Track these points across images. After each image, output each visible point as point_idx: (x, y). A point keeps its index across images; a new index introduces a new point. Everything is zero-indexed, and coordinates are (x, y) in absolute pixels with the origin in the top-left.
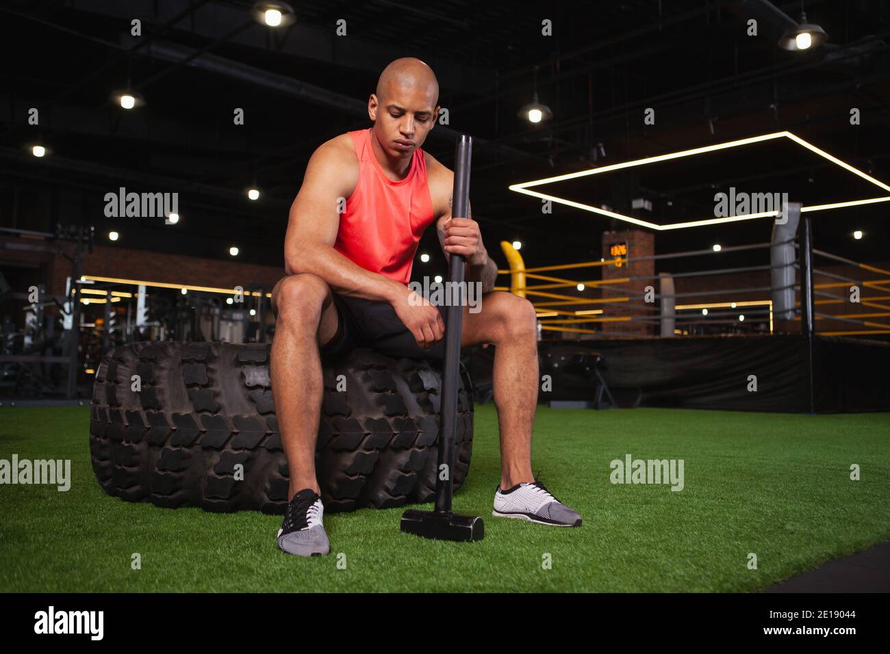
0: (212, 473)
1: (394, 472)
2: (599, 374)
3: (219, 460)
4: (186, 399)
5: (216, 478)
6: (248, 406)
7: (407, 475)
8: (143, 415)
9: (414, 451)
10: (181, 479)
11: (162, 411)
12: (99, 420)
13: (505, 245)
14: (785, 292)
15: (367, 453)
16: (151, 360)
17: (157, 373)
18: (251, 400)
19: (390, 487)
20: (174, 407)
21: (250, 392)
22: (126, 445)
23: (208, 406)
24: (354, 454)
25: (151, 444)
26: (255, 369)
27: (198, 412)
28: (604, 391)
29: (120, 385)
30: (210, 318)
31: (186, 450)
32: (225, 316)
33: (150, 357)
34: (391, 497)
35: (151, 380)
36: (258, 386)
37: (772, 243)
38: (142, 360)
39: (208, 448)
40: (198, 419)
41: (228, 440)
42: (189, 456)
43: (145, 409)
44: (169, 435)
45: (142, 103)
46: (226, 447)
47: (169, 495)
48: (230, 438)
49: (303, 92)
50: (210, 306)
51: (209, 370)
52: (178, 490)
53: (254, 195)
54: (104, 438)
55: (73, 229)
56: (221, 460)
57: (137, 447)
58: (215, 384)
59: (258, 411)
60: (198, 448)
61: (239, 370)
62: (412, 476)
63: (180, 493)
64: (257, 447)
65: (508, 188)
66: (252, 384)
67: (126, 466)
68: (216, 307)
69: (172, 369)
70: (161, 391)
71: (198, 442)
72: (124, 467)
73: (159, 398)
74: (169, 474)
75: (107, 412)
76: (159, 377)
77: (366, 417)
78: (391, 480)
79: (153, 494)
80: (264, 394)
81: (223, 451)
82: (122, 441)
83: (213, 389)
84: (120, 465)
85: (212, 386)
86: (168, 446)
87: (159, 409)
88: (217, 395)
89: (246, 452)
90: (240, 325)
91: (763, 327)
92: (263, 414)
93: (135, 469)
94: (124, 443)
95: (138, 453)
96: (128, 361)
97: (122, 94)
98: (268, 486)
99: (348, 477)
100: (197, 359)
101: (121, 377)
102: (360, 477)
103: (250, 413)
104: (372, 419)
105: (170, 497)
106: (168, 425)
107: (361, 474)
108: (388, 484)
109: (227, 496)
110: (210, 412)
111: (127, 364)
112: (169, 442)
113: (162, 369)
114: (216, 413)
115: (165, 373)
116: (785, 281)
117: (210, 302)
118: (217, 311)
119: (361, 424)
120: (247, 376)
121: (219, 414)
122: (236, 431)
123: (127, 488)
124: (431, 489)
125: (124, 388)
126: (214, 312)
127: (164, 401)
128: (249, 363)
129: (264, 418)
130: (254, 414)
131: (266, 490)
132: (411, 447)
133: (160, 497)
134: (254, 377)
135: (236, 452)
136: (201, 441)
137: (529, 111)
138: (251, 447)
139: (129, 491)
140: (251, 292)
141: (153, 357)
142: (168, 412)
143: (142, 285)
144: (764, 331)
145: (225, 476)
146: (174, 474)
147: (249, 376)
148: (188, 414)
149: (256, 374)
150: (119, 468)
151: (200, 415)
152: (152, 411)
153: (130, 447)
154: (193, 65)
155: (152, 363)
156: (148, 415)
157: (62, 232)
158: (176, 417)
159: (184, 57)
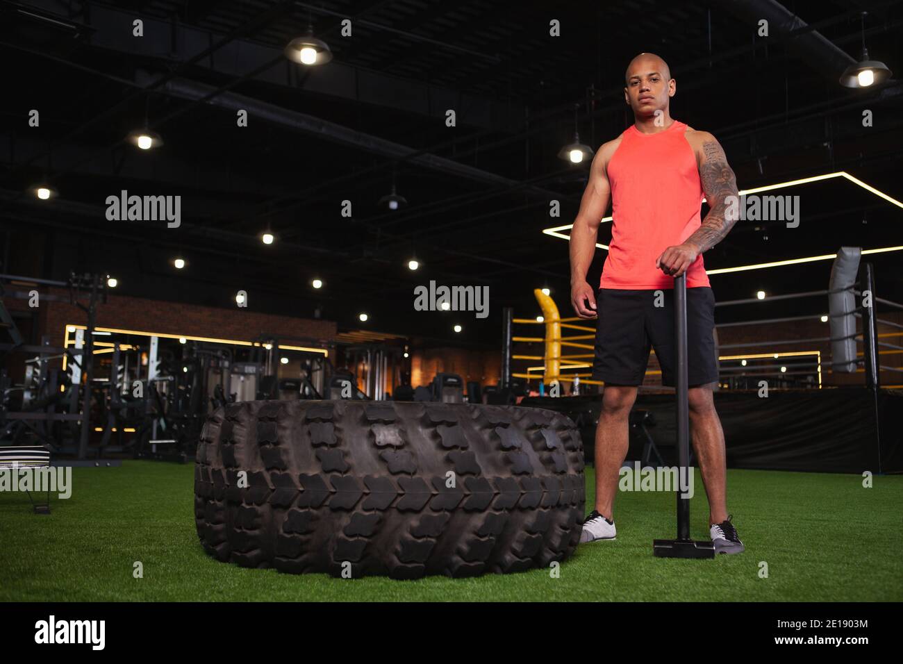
0: (341, 535)
1: (521, 534)
2: (646, 431)
3: (349, 522)
4: (313, 459)
5: (347, 541)
6: (377, 465)
7: (533, 536)
8: (267, 476)
9: (540, 511)
10: (307, 541)
11: (287, 472)
12: (212, 482)
13: (537, 291)
14: (846, 342)
15: (497, 513)
16: (271, 419)
17: (280, 432)
18: (382, 459)
19: (517, 549)
20: (299, 468)
21: (380, 451)
22: (248, 507)
23: (338, 467)
24: (484, 515)
25: (275, 506)
26: (385, 427)
27: (327, 472)
28: (652, 449)
29: (237, 445)
30: (219, 371)
31: (314, 512)
32: (236, 370)
33: (271, 417)
34: (518, 559)
35: (275, 441)
36: (389, 446)
37: (830, 291)
38: (260, 420)
39: (337, 510)
40: (327, 479)
41: (358, 502)
42: (317, 518)
43: (268, 470)
44: (297, 495)
45: (159, 143)
46: (356, 508)
47: (296, 558)
48: (361, 498)
49: (323, 130)
50: (219, 359)
51: (336, 429)
52: (306, 552)
53: (268, 239)
54: (219, 501)
55: (87, 277)
56: (352, 522)
57: (260, 509)
58: (343, 443)
59: (389, 470)
60: (326, 510)
61: (367, 429)
62: (539, 536)
63: (305, 556)
64: (389, 508)
65: (542, 231)
66: (383, 443)
67: (247, 529)
68: (225, 360)
69: (294, 428)
70: (286, 451)
71: (327, 503)
72: (244, 530)
73: (284, 458)
74: (296, 537)
75: (224, 473)
76: (282, 437)
77: (494, 477)
78: (517, 541)
79: (277, 558)
80: (395, 452)
81: (353, 513)
82: (242, 502)
83: (341, 448)
84: (240, 528)
85: (340, 445)
86: (295, 508)
87: (284, 469)
88: (346, 454)
89: (377, 512)
90: (253, 378)
91: (810, 379)
92: (394, 474)
93: (257, 532)
94: (244, 505)
95: (261, 516)
96: (243, 421)
97: (139, 135)
98: (399, 548)
99: (479, 538)
100: (323, 417)
101: (238, 437)
102: (491, 538)
103: (380, 473)
104: (501, 479)
105: (296, 561)
106: (295, 486)
107: (491, 535)
108: (515, 546)
109: (358, 559)
110: (340, 472)
111: (242, 424)
112: (296, 502)
113: (284, 428)
114: (345, 472)
115: (288, 432)
116: (845, 331)
117: (219, 353)
118: (226, 364)
119: (491, 483)
120: (377, 435)
121: (348, 474)
122: (367, 491)
123: (246, 552)
124: (554, 552)
125: (242, 448)
126: (223, 364)
127: (289, 462)
128: (377, 422)
129: (395, 479)
130: (385, 474)
131: (396, 553)
132: (537, 507)
133: (284, 560)
134: (385, 436)
135: (367, 514)
136: (330, 502)
137: (570, 151)
138: (383, 508)
139: (249, 555)
140: (261, 344)
141: (275, 416)
142: (294, 473)
143: (155, 337)
144: (812, 384)
145: (356, 538)
146: (302, 537)
147: (379, 435)
148: (316, 475)
149: (386, 433)
150: (239, 531)
151: (329, 476)
152: (277, 472)
153: (253, 509)
154: (211, 103)
155: (274, 423)
156: (273, 475)
157: (76, 281)
158: (303, 477)
159: (203, 95)
